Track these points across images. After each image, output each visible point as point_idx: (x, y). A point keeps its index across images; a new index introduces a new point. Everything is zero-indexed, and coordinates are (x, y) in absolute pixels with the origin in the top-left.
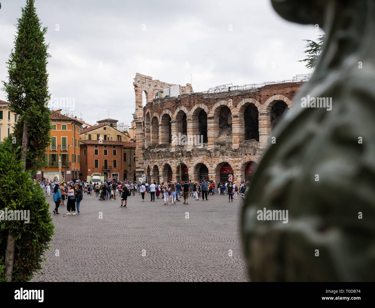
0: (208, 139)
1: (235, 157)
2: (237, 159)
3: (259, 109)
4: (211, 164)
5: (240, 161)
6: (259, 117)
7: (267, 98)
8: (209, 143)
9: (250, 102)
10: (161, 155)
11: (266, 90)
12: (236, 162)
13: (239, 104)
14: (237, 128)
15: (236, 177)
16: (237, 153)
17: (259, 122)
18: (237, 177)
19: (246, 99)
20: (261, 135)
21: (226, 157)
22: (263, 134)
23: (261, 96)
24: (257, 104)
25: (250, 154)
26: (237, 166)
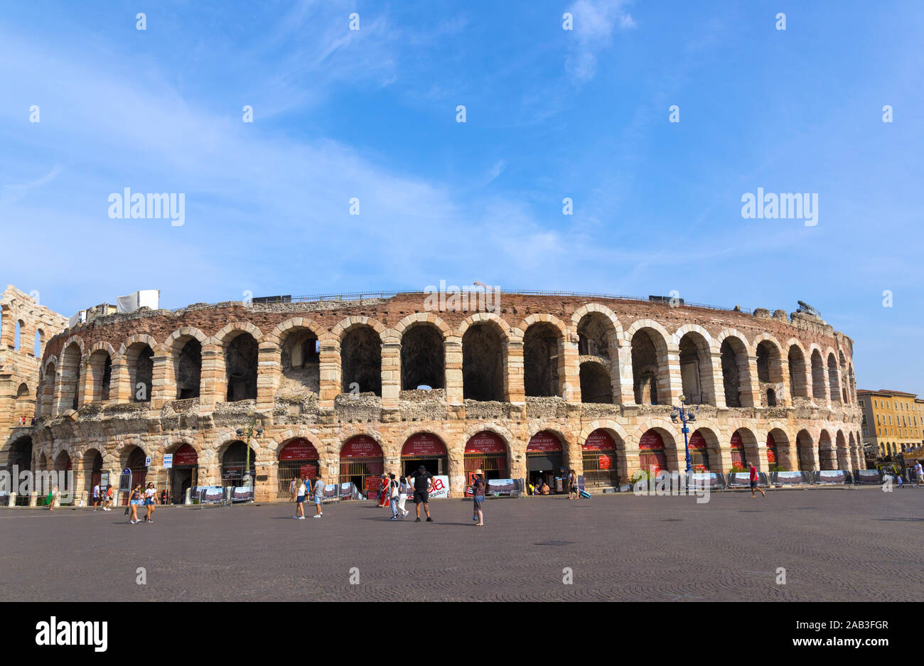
0: (259, 391)
1: (325, 427)
2: (329, 431)
3: (382, 336)
4: (264, 442)
5: (334, 435)
6: (384, 350)
7: (401, 318)
8: (259, 400)
9: (364, 322)
10: (115, 427)
11: (398, 303)
12: (326, 436)
13: (338, 325)
14: (331, 371)
15: (325, 466)
16: (331, 420)
17: (383, 359)
18: (328, 466)
19: (355, 317)
20: (386, 384)
21: (303, 426)
22: (390, 382)
23: (386, 313)
24: (378, 327)
25: (360, 421)
26: (329, 444)
